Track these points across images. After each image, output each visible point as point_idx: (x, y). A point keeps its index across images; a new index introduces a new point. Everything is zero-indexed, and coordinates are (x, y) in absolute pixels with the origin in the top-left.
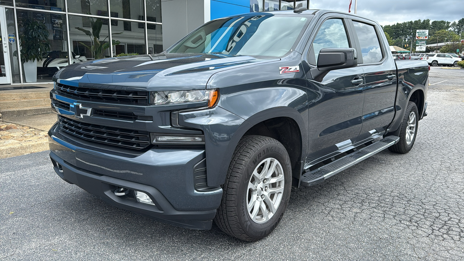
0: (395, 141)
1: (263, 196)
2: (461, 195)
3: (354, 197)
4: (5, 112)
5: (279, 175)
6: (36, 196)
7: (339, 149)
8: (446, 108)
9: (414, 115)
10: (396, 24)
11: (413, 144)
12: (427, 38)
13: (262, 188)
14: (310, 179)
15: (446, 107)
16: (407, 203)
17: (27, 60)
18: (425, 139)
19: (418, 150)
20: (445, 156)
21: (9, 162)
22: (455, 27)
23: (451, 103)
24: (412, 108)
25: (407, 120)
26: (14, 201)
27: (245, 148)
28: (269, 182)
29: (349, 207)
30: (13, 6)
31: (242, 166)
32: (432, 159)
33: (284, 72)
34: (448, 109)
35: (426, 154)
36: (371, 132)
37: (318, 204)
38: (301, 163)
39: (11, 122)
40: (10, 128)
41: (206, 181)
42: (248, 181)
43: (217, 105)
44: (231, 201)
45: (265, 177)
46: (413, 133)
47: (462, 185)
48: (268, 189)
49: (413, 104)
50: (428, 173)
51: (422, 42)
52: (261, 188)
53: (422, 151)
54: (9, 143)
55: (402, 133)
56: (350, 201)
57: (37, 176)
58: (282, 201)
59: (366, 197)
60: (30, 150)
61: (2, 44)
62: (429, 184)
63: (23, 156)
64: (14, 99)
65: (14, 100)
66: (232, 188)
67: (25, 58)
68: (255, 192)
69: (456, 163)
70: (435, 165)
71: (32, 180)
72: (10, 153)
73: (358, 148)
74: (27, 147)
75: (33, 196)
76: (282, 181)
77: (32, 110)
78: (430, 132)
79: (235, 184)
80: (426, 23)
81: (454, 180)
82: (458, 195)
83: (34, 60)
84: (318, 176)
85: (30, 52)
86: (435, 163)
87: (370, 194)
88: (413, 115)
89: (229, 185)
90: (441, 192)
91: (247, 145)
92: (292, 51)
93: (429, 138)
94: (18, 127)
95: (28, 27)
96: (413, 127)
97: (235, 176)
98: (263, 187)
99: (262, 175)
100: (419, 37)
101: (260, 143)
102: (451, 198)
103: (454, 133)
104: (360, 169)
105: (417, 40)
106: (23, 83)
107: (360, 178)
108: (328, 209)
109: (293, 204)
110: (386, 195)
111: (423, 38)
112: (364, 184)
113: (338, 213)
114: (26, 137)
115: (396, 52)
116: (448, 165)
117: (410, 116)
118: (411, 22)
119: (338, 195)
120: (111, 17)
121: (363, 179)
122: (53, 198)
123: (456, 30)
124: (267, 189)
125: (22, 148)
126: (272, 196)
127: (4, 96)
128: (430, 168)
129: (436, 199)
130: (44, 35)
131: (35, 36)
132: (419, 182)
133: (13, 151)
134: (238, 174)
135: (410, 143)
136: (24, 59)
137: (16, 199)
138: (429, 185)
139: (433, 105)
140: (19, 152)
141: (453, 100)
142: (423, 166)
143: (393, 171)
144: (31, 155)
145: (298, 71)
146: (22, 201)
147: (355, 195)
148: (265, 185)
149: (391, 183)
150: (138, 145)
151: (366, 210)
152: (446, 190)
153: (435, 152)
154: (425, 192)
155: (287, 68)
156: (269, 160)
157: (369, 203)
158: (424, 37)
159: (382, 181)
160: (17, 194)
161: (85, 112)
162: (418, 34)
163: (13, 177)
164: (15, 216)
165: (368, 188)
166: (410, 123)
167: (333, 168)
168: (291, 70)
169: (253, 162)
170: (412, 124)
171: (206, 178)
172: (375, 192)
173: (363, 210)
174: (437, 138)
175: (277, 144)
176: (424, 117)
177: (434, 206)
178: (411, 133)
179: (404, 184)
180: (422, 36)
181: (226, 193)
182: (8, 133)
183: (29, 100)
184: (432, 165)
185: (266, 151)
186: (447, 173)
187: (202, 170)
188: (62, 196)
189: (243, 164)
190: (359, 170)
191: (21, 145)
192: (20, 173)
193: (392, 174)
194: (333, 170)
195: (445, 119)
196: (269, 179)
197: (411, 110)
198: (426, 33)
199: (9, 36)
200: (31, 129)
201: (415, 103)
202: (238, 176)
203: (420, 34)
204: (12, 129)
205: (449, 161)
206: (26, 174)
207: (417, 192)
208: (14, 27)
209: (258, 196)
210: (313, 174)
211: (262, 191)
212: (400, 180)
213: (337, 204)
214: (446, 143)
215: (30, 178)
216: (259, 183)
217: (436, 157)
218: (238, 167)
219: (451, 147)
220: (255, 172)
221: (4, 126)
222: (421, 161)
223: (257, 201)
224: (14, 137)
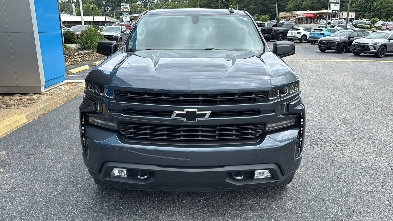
12: (129, 11)
22: (141, 2)
51: (126, 13)
100: (123, 10)
111: (127, 10)
115: (110, 21)
123: (143, 4)
150: (252, 135)
158: (127, 9)
161: (203, 115)
162: (122, 7)
180: (125, 9)
198: (128, 6)
203: (124, 7)
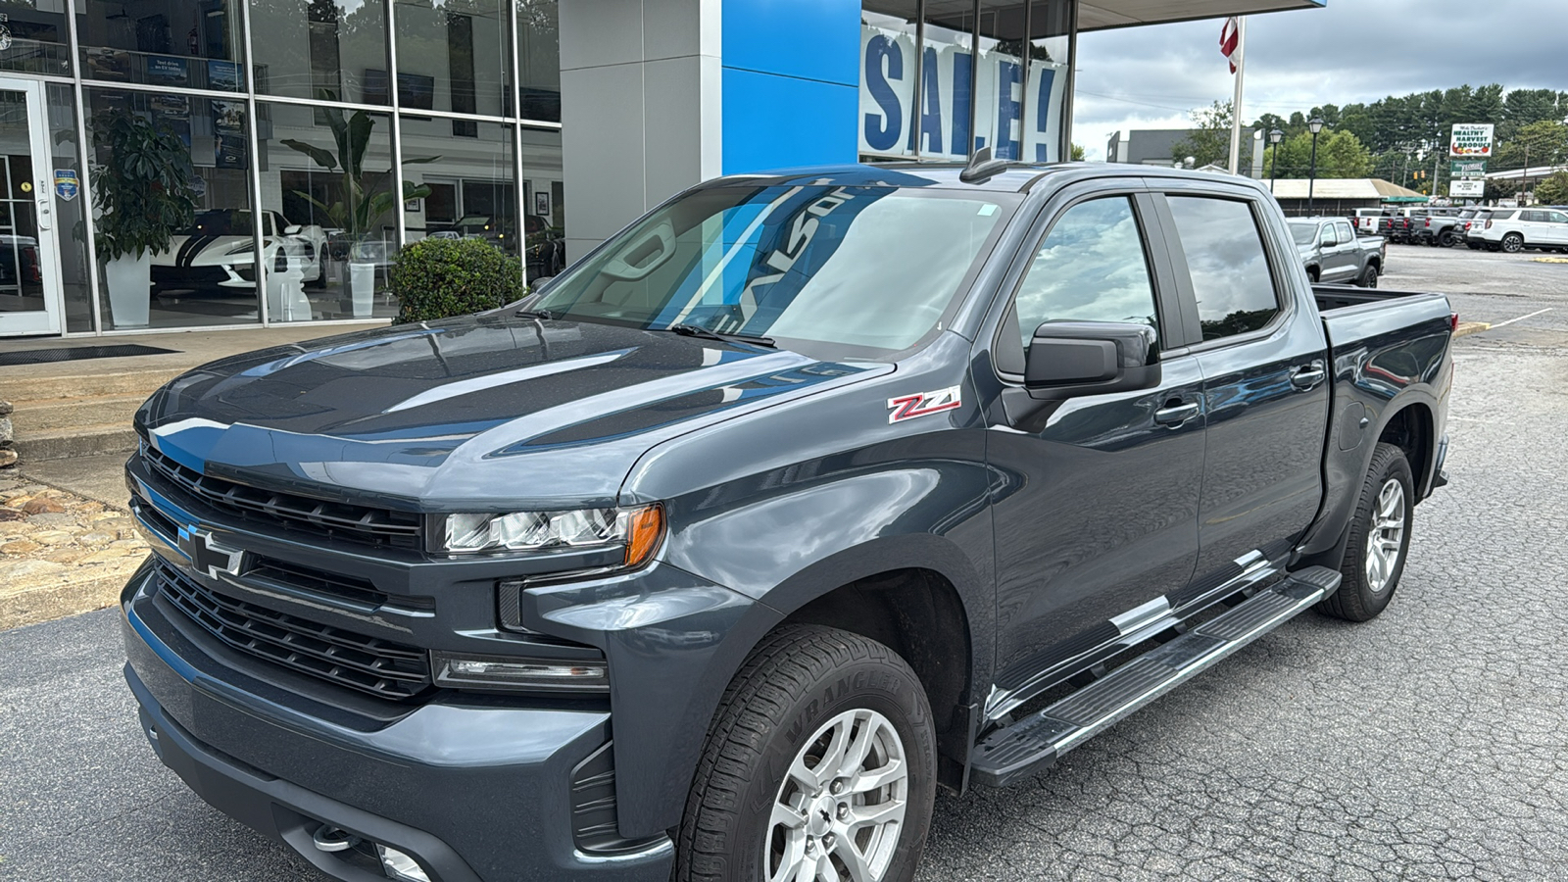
0: (1324, 588)
1: (831, 838)
2: (1537, 804)
3: (1165, 809)
4: (30, 443)
5: (891, 760)
6: (87, 793)
7: (1123, 633)
8: (1532, 425)
9: (1396, 489)
10: (1383, 102)
11: (1395, 586)
12: (1489, 154)
13: (825, 811)
14: (1003, 761)
15: (1535, 419)
16: (1344, 833)
17: (118, 252)
18: (1443, 557)
19: (1414, 606)
20: (1504, 632)
21: (21, 645)
23: (1552, 404)
24: (1389, 468)
25: (1369, 510)
26: (12, 810)
27: (761, 682)
28: (850, 790)
29: (1143, 851)
30: (72, 76)
31: (749, 751)
32: (1456, 647)
33: (904, 416)
34: (1539, 431)
35: (1439, 626)
36: (1241, 561)
37: (1038, 835)
38: (969, 710)
39: (48, 480)
40: (39, 509)
41: (616, 818)
42: (768, 801)
43: (658, 558)
44: (706, 875)
45: (839, 771)
46: (1395, 550)
47: (1548, 760)
48: (851, 810)
49: (1395, 453)
50: (1433, 707)
51: (1472, 166)
52: (822, 812)
53: (1426, 612)
54: (27, 571)
55: (1352, 554)
56: (1148, 824)
57: (102, 704)
58: (900, 849)
59: (1209, 807)
60: (94, 598)
61: (34, 203)
62: (1431, 753)
63: (68, 621)
64: (64, 397)
65: (64, 400)
66: (713, 832)
67: (112, 247)
68: (799, 831)
69: (1539, 662)
70: (1463, 671)
71: (85, 722)
72: (26, 612)
73: (1191, 623)
74: (84, 590)
75: (80, 790)
76: (899, 782)
77: (120, 434)
78: (1464, 528)
79: (723, 816)
80: (1489, 98)
81: (1521, 737)
82: (1528, 804)
83: (141, 252)
84: (1033, 749)
85: (129, 226)
86: (1466, 663)
87: (1223, 792)
88: (1393, 490)
89: (701, 820)
90: (1469, 789)
91: (770, 672)
92: (939, 328)
93: (1459, 557)
94: (66, 504)
95: (121, 146)
96: (1395, 529)
97: (722, 790)
98: (831, 808)
99: (824, 768)
100: (1460, 149)
101: (817, 663)
102: (1501, 815)
103: (1548, 535)
104: (1201, 688)
105: (1455, 158)
106: (103, 330)
107: (1196, 726)
108: (1071, 857)
109: (953, 834)
110: (1275, 799)
111: (1476, 152)
112: (1209, 751)
113: (1101, 874)
114: (86, 546)
115: (1381, 199)
116: (1509, 670)
117: (1381, 496)
118: (1436, 95)
119: (1111, 798)
120: (400, 105)
121: (1206, 729)
122: (144, 801)
124: (844, 814)
125: (67, 592)
126: (863, 835)
127: (29, 388)
128: (1445, 684)
129: (1447, 818)
130: (175, 170)
131: (146, 174)
132: (1398, 744)
133: (36, 604)
134: (734, 780)
135: (1383, 583)
136: (108, 250)
137: (21, 802)
138: (1430, 757)
139: (1488, 413)
140: (58, 607)
141: (1563, 391)
142: (1421, 676)
143: (1313, 698)
144: (97, 617)
145: (957, 404)
146: (38, 811)
147: (1170, 796)
148: (839, 798)
149: (1303, 746)
150: (392, 685)
151: (1201, 862)
152: (1486, 781)
153: (1471, 615)
154: (1415, 786)
155: (918, 399)
156: (847, 718)
157: (1213, 832)
158: (1477, 148)
159: (1269, 738)
160: (26, 782)
161: (222, 561)
162: (1459, 139)
163: (22, 709)
164: (8, 876)
165: (1218, 769)
166: (1382, 515)
167: (1090, 712)
168: (929, 406)
169: (789, 734)
170: (1389, 518)
171: (615, 808)
172: (1241, 786)
173: (1187, 864)
174: (1485, 556)
175: (878, 660)
176: (1435, 489)
177: (1437, 848)
178: (1387, 549)
179: (1345, 753)
180: (1470, 145)
181: (692, 846)
182: (31, 531)
183: (114, 398)
184: (1453, 671)
185: (835, 693)
186: (1500, 704)
187: (599, 783)
188: (175, 790)
189: (753, 746)
190: (1199, 692)
191: (65, 584)
192: (47, 691)
193: (1309, 710)
194: (1091, 720)
195: (1523, 474)
196: (852, 781)
197: (1386, 474)
198: (1484, 135)
199: (58, 175)
200: (109, 514)
201: (1399, 450)
202: (734, 788)
203: (1466, 137)
204: (44, 512)
205: (1515, 656)
206: (67, 699)
207: (1384, 788)
208: (74, 145)
209: (810, 842)
210: (1019, 739)
211: (827, 822)
212: (1333, 736)
213: (1102, 836)
214: (1513, 579)
215: (78, 714)
216: (815, 797)
217: (1471, 636)
218: (734, 757)
219: (1531, 593)
220: (797, 768)
221: (19, 499)
222: (1417, 653)
223: (806, 858)
224: (48, 546)
